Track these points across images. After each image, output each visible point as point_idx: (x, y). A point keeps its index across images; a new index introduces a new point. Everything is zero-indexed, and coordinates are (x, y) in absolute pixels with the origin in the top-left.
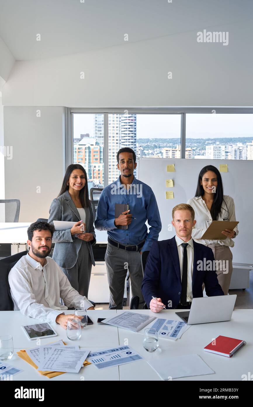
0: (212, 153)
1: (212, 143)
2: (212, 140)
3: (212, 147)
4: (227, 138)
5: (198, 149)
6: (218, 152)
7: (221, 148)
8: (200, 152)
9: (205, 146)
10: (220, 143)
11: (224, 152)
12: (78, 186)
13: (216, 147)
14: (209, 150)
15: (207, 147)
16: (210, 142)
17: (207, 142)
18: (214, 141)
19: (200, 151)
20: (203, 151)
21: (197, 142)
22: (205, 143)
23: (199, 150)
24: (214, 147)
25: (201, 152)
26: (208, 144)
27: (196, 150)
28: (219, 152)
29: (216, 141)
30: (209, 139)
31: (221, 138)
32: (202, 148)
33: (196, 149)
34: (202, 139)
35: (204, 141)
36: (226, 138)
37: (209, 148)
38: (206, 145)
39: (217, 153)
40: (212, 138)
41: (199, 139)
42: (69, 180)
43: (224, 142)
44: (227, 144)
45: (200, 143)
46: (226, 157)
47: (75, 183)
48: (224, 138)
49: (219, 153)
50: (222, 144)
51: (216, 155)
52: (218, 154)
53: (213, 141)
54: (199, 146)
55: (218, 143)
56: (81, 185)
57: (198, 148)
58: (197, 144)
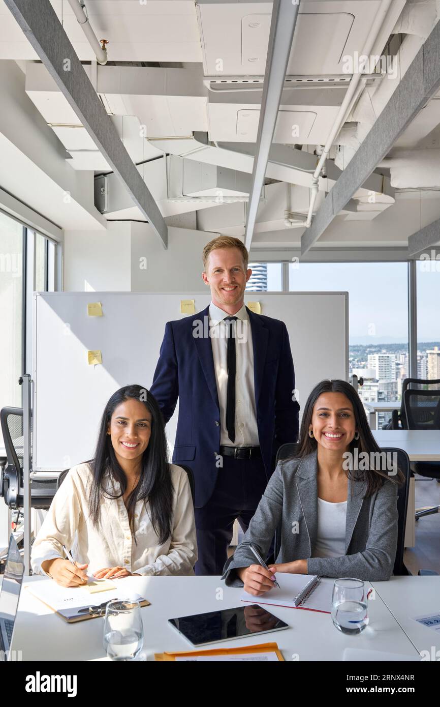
0: (377, 366)
1: (375, 352)
2: (375, 347)
3: (377, 356)
4: (398, 344)
5: (356, 360)
6: (385, 364)
7: (389, 358)
8: (358, 365)
9: (367, 356)
10: (387, 351)
11: (394, 363)
12: (332, 439)
13: (382, 357)
14: (372, 360)
15: (369, 356)
16: (374, 350)
17: (368, 349)
18: (379, 348)
19: (359, 363)
20: (363, 363)
21: (354, 350)
22: (366, 352)
23: (358, 361)
24: (379, 357)
25: (361, 364)
26: (371, 352)
27: (354, 362)
28: (387, 363)
29: (381, 348)
30: (371, 345)
31: (388, 345)
32: (362, 359)
33: (353, 360)
34: (361, 346)
35: (364, 348)
36: (395, 344)
37: (373, 358)
38: (367, 354)
39: (384, 366)
40: (375, 344)
41: (357, 346)
42: (311, 422)
43: (393, 350)
44: (398, 352)
45: (358, 351)
46: (397, 371)
47: (324, 431)
48: (393, 344)
49: (387, 365)
50: (391, 352)
51: (383, 368)
52: (386, 367)
53: (377, 349)
54: (357, 356)
55: (384, 351)
56: (343, 435)
57: (356, 358)
58: (355, 352)
